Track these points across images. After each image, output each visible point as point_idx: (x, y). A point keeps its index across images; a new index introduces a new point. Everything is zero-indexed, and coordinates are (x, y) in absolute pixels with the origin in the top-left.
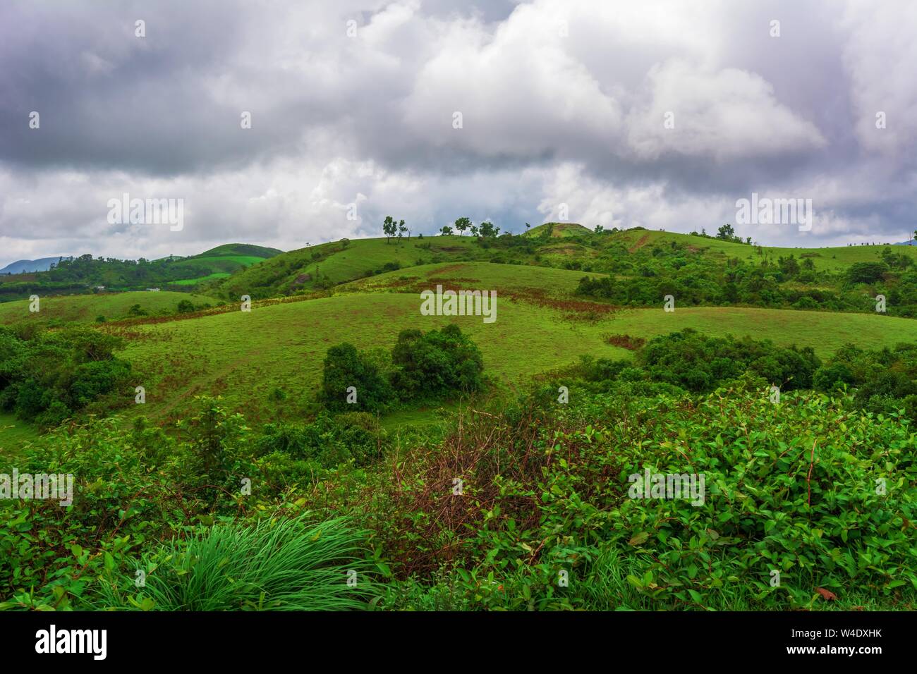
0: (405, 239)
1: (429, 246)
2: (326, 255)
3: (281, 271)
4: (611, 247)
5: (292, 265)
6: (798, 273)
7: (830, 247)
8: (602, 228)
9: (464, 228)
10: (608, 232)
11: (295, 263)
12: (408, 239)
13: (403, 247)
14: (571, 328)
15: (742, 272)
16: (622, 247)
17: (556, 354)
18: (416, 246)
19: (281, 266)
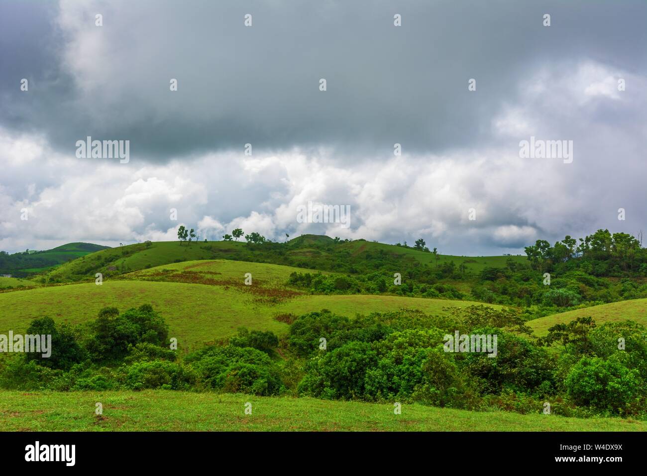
0: (193, 242)
1: (211, 248)
2: (133, 252)
3: (97, 263)
4: (340, 252)
5: (106, 259)
6: (452, 273)
7: (484, 256)
8: (339, 239)
9: (238, 236)
10: (342, 242)
11: (108, 257)
12: (196, 243)
13: (191, 248)
14: (253, 309)
15: (417, 272)
16: (347, 252)
17: (232, 327)
18: (201, 248)
19: (98, 259)
